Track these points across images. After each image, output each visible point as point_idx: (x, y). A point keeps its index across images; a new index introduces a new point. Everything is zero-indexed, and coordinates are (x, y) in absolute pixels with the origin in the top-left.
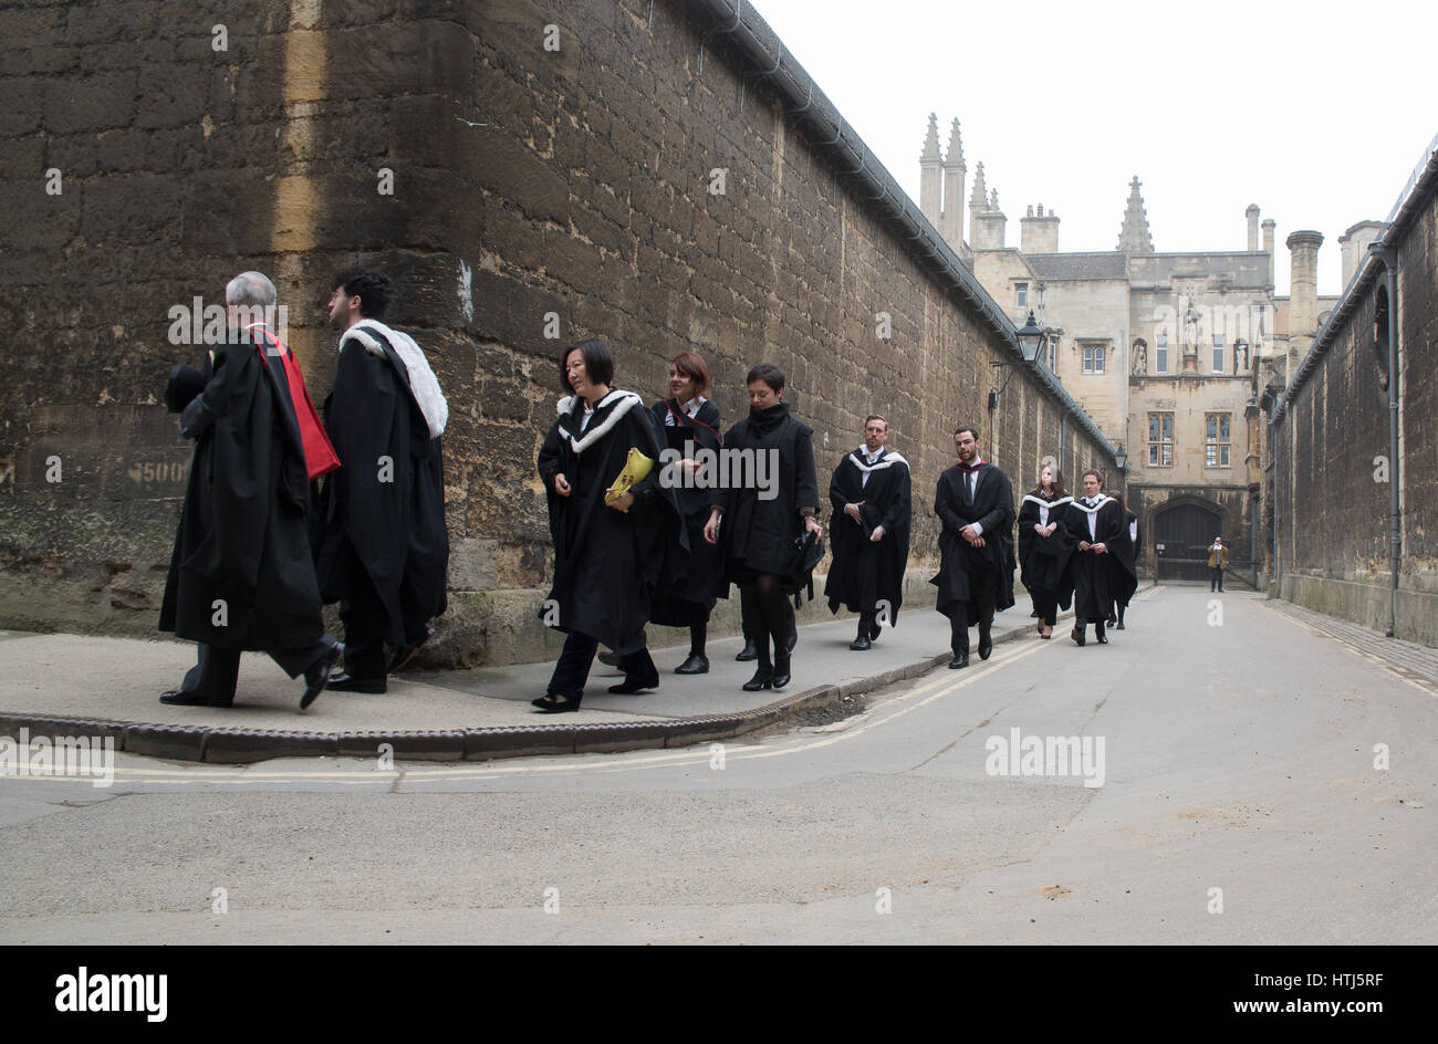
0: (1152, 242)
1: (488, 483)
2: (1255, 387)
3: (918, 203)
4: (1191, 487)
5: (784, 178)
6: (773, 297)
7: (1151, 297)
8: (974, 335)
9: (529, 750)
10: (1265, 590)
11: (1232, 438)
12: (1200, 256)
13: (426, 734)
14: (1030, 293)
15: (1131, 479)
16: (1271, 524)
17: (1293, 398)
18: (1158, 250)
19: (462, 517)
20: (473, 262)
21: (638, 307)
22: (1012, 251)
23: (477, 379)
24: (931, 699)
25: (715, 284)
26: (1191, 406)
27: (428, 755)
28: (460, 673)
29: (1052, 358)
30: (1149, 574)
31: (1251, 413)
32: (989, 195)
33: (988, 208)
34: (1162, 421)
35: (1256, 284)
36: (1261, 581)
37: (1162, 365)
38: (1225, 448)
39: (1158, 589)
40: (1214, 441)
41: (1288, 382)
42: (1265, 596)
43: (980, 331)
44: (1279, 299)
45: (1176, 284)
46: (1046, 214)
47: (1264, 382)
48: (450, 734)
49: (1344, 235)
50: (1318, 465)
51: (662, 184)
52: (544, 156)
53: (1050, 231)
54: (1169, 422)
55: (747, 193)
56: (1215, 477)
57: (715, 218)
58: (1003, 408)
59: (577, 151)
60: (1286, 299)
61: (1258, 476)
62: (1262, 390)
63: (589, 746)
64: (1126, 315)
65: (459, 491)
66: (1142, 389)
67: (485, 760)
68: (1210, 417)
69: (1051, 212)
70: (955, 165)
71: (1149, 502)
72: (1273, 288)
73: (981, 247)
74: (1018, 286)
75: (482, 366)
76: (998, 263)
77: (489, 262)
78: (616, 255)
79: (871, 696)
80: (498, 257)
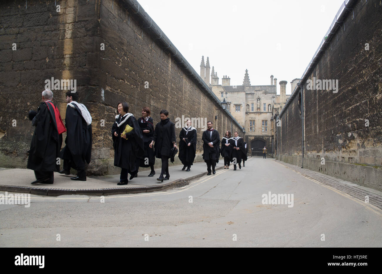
0: (250, 83)
1: (108, 136)
2: (273, 114)
3: (200, 75)
4: (259, 136)
5: (171, 70)
6: (169, 95)
7: (250, 95)
8: (212, 103)
9: (117, 193)
10: (275, 158)
11: (268, 126)
12: (261, 86)
13: (95, 190)
14: (224, 94)
15: (246, 134)
16: (276, 144)
17: (281, 117)
18: (252, 85)
19: (102, 143)
20: (104, 88)
21: (140, 98)
22: (220, 85)
23: (105, 113)
24: (203, 182)
25: (156, 93)
26: (259, 119)
27: (96, 194)
28: (102, 176)
29: (229, 108)
30: (250, 155)
31: (272, 120)
32: (215, 74)
33: (215, 76)
34: (253, 122)
35: (273, 92)
36: (274, 156)
37: (253, 110)
38: (266, 128)
39: (252, 158)
40: (264, 126)
41: (280, 113)
42: (275, 159)
43: (213, 103)
44: (278, 95)
45: (255, 92)
46: (227, 77)
47: (274, 113)
48: (100, 190)
49: (292, 81)
50: (286, 131)
51: (145, 71)
52: (120, 66)
53: (228, 81)
54: (254, 122)
55: (163, 73)
56: (264, 134)
57: (156, 79)
58: (218, 119)
59: (126, 64)
60: (279, 95)
61: (273, 134)
62: (274, 115)
63: (130, 192)
64: (245, 99)
65: (102, 137)
66: (248, 115)
67: (107, 195)
68: (263, 121)
69: (228, 77)
70: (208, 67)
71: (250, 139)
72: (276, 93)
73: (213, 85)
74: (221, 93)
75: (106, 111)
76: (217, 88)
77: (108, 88)
78: (135, 87)
79: (190, 181)
80: (110, 87)
